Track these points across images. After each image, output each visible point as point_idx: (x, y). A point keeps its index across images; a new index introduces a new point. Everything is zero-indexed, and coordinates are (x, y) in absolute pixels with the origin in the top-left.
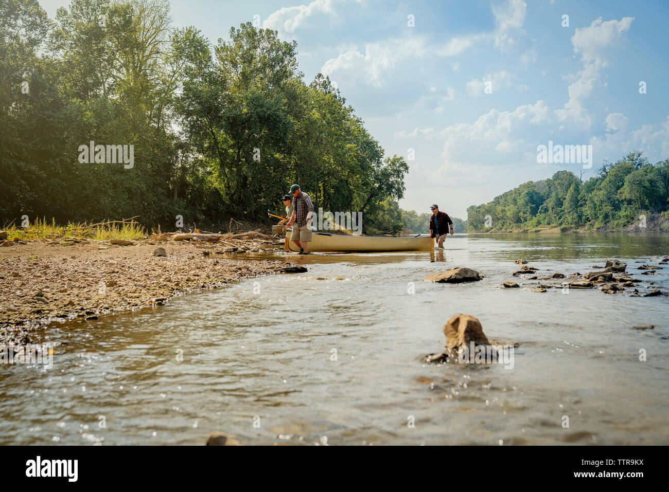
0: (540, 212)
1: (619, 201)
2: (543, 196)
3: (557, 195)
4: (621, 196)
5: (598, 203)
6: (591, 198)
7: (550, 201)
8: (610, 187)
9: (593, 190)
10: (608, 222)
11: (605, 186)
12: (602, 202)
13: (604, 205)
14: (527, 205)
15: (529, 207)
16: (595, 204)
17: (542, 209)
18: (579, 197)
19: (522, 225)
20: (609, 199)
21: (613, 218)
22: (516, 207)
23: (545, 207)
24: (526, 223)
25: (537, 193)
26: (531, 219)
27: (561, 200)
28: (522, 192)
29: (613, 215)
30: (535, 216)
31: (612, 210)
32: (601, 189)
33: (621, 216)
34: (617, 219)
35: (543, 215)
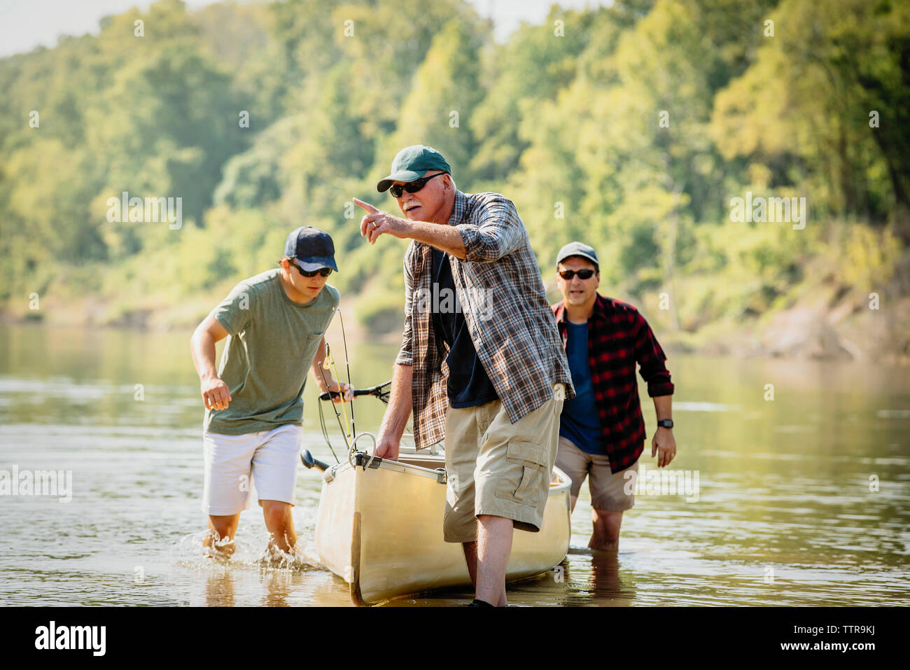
0: (232, 201)
1: (719, 161)
2: (246, 102)
3: (342, 99)
4: (731, 132)
5: (596, 168)
6: (554, 134)
7: (296, 133)
8: (672, 68)
9: (566, 79)
10: (654, 285)
11: (644, 64)
12: (621, 160)
13: (631, 177)
14: (148, 148)
15: (157, 164)
16: (578, 175)
17: (243, 177)
18: (479, 121)
19: (111, 277)
20: (663, 141)
21: (681, 262)
22: (79, 156)
23: (264, 170)
24: (137, 264)
25: (215, 79)
26: (174, 238)
27: (369, 129)
28: (120, 63)
29: (684, 245)
30: (200, 224)
31: (679, 211)
32: (613, 80)
33: (732, 253)
34: (701, 272)
35: (249, 221)
